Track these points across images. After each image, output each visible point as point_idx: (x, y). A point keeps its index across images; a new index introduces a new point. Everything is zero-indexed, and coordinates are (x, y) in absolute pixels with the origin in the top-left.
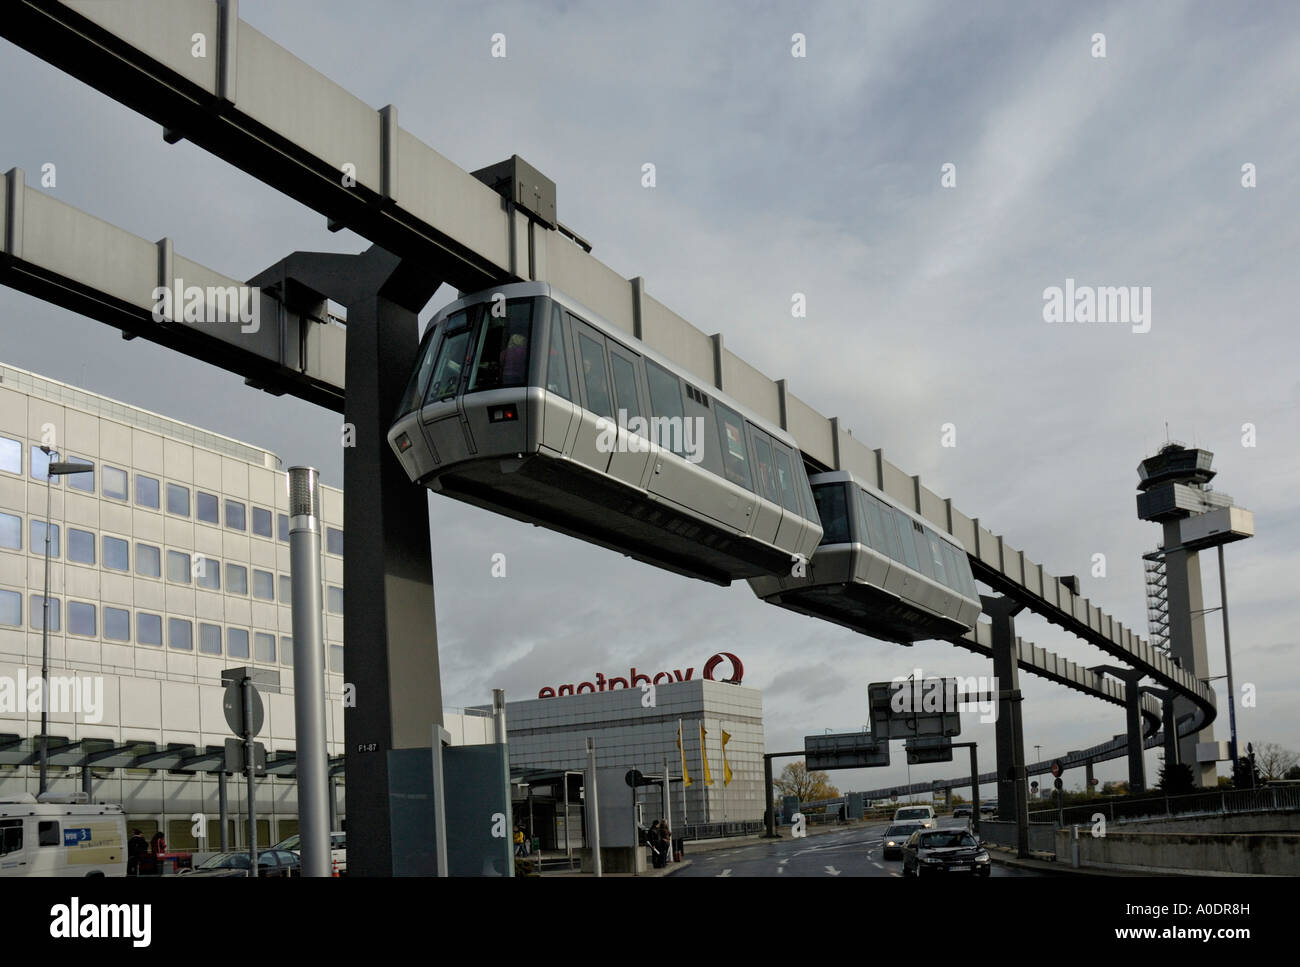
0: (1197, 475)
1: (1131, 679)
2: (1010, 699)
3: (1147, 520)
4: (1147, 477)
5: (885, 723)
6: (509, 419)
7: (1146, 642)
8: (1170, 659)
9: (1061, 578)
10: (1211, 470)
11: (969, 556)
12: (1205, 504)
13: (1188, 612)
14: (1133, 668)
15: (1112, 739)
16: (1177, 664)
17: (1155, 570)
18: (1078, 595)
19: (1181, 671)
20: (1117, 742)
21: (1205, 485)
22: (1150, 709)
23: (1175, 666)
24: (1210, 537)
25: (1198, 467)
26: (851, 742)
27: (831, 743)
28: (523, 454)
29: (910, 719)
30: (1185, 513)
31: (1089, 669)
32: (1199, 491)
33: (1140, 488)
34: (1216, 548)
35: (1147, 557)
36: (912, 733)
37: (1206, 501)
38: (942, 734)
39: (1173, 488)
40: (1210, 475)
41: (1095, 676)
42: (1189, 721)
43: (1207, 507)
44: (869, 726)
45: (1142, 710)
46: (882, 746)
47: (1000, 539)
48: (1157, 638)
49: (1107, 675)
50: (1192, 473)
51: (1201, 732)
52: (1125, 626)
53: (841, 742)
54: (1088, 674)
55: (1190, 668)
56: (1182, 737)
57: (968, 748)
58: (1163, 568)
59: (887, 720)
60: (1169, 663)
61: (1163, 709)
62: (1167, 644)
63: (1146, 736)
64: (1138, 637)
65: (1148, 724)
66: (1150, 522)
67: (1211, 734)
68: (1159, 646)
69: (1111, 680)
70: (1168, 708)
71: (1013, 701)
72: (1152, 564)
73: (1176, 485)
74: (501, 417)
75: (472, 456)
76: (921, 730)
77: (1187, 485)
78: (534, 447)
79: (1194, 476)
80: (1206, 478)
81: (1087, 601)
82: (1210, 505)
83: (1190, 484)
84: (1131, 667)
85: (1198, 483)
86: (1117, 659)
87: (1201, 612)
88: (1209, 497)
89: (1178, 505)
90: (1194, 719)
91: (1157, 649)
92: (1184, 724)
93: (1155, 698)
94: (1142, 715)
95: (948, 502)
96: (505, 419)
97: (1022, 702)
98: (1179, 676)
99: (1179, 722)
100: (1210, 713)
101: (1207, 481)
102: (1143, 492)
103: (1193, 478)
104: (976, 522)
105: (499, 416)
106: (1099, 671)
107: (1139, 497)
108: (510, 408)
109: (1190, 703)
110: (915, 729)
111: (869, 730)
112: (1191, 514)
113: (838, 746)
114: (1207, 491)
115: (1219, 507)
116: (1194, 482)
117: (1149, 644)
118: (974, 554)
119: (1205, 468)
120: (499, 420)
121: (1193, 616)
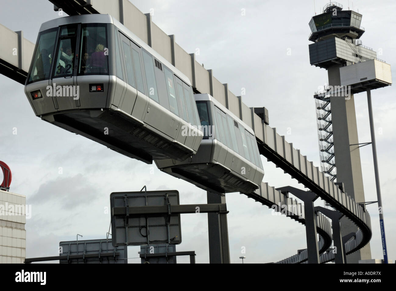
0: (351, 32)
1: (308, 200)
2: (218, 211)
3: (317, 66)
4: (316, 31)
5: (123, 230)
6: (99, 91)
7: (317, 168)
8: (336, 184)
9: (255, 108)
10: (361, 28)
11: (257, 139)
12: (357, 56)
13: (348, 145)
14: (309, 190)
15: (297, 253)
16: (341, 188)
17: (323, 108)
18: (267, 124)
19: (344, 195)
20: (300, 256)
21: (357, 40)
22: (323, 228)
23: (339, 190)
24: (362, 83)
25: (351, 25)
26: (97, 248)
27: (81, 248)
28: (103, 109)
29: (143, 227)
30: (343, 62)
31: (277, 189)
32: (352, 45)
33: (311, 39)
34: (365, 93)
35: (316, 97)
36: (144, 240)
37: (358, 53)
38: (166, 241)
39: (335, 41)
40: (360, 33)
41: (282, 195)
42: (353, 239)
43: (358, 59)
44: (111, 233)
45: (317, 227)
46: (122, 252)
47: (210, 72)
48: (326, 165)
49: (290, 195)
50: (347, 30)
51: (362, 250)
52: (302, 154)
53: (90, 248)
54: (277, 193)
55: (351, 193)
56: (347, 254)
57: (189, 257)
58: (329, 107)
59: (124, 227)
60: (335, 186)
61: (333, 227)
62: (334, 171)
63: (321, 252)
64: (312, 163)
65: (322, 240)
66: (319, 68)
67: (369, 253)
68: (328, 172)
69: (294, 200)
70: (336, 226)
71: (221, 213)
72: (321, 102)
73: (336, 39)
74: (95, 89)
75: (77, 108)
76: (151, 238)
77: (344, 40)
78: (109, 105)
79: (349, 32)
80: (357, 34)
81: (274, 129)
82: (361, 57)
83: (346, 39)
84: (307, 189)
85: (352, 39)
86: (297, 181)
87: (357, 145)
88: (359, 50)
89: (338, 55)
90: (355, 238)
91: (326, 175)
92: (348, 242)
93: (327, 217)
94: (318, 232)
95: (172, 37)
96: (97, 91)
97: (228, 215)
98: (342, 199)
99: (346, 239)
100: (367, 234)
101: (358, 37)
102: (313, 43)
103: (347, 34)
104: (192, 56)
105: (94, 88)
106: (285, 191)
107: (310, 46)
108: (100, 85)
109: (352, 223)
110: (146, 236)
111: (110, 237)
112: (348, 63)
113: (86, 252)
114: (358, 45)
115: (366, 58)
116: (350, 38)
117: (320, 170)
118: (262, 139)
119: (356, 27)
120: (94, 91)
121: (351, 148)
